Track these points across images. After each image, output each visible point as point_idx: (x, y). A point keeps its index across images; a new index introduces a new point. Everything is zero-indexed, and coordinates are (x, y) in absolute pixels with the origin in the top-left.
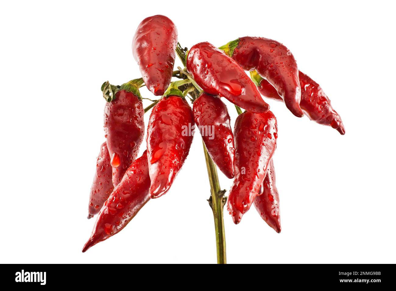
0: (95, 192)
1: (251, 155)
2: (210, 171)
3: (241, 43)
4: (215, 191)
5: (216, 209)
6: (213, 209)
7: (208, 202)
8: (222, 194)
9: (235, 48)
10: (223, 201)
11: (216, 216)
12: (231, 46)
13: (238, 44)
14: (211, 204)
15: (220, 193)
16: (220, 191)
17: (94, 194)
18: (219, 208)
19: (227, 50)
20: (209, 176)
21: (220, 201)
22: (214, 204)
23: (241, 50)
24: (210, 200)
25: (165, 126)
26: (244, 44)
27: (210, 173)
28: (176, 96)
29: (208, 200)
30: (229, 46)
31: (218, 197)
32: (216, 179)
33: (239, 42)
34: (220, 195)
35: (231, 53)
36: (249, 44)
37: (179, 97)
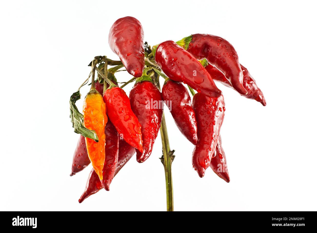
0: (79, 155)
1: (208, 125)
2: (163, 136)
3: (194, 38)
4: (167, 151)
5: (167, 165)
6: (165, 165)
7: (160, 160)
8: (172, 153)
9: (190, 42)
10: (172, 159)
11: (166, 170)
12: (186, 41)
13: (192, 39)
14: (163, 161)
15: (170, 152)
16: (170, 151)
17: (78, 157)
18: (169, 164)
19: (183, 44)
20: (162, 140)
21: (170, 159)
22: (165, 161)
23: (195, 44)
24: (162, 159)
25: (143, 106)
26: (197, 40)
27: (163, 137)
28: (148, 81)
29: (160, 158)
30: (185, 41)
31: (168, 156)
32: (167, 142)
33: (192, 38)
34: (170, 154)
35: (187, 46)
36: (201, 39)
37: (150, 82)
